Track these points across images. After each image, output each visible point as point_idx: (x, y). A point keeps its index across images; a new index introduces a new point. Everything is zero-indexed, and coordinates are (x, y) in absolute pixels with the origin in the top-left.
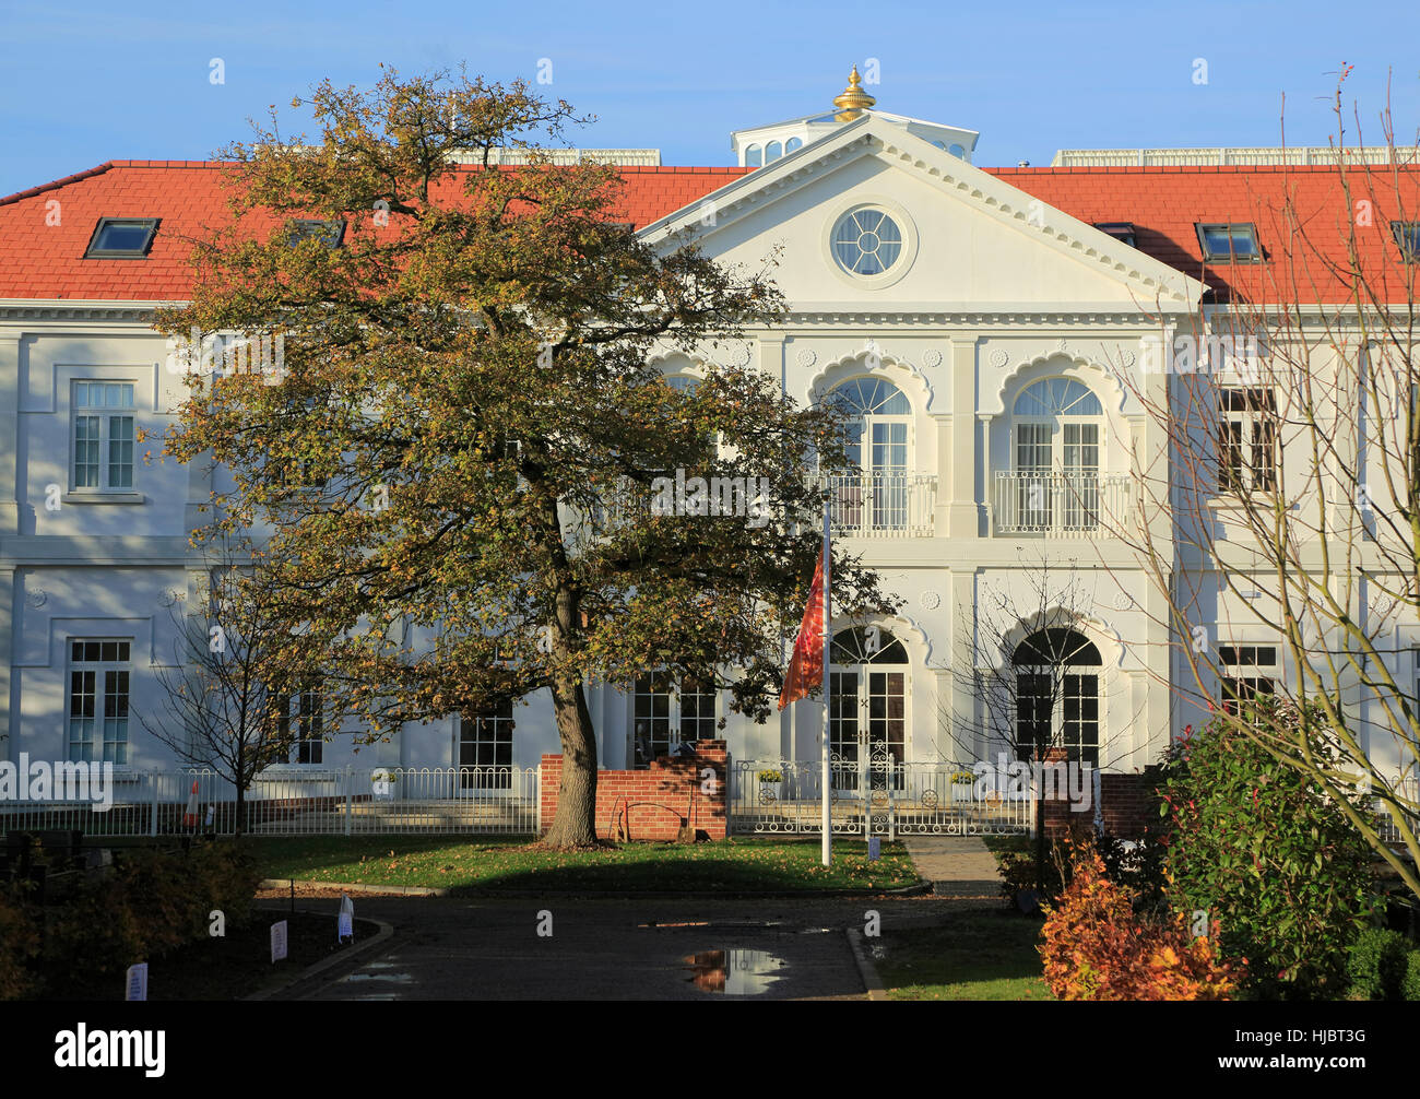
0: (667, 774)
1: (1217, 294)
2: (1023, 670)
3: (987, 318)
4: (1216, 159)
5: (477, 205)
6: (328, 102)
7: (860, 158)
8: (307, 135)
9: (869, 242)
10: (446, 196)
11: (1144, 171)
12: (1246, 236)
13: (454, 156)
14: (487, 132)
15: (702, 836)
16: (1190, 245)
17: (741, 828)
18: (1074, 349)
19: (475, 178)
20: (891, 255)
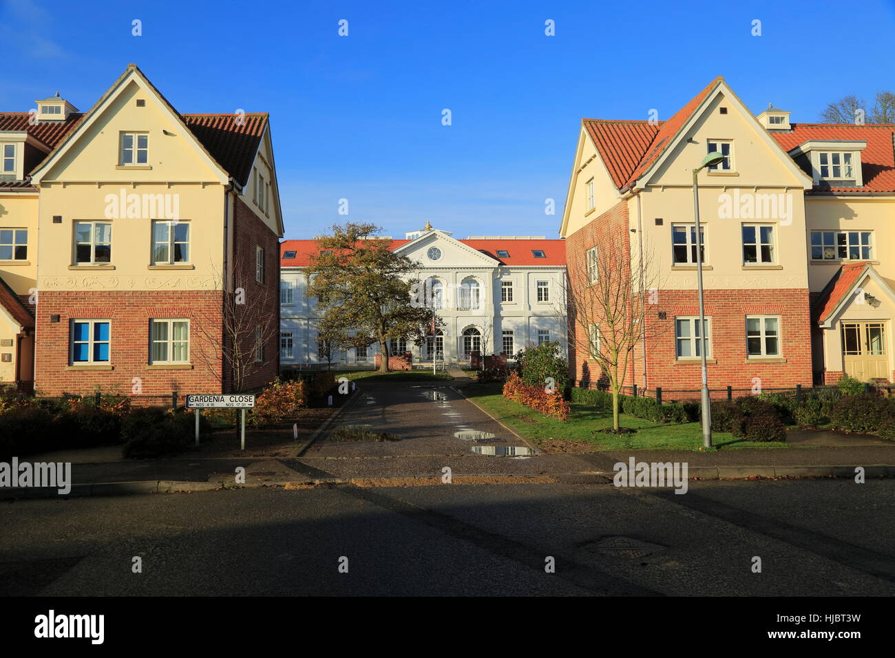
0: (397, 357)
1: (501, 264)
2: (465, 336)
3: (458, 268)
4: (498, 238)
5: (364, 247)
6: (335, 228)
7: (433, 238)
8: (332, 234)
9: (435, 254)
10: (359, 246)
11: (485, 240)
12: (506, 252)
13: (360, 238)
14: (366, 233)
15: (407, 369)
16: (495, 255)
17: (414, 368)
18: (475, 274)
19: (364, 242)
20: (439, 256)
